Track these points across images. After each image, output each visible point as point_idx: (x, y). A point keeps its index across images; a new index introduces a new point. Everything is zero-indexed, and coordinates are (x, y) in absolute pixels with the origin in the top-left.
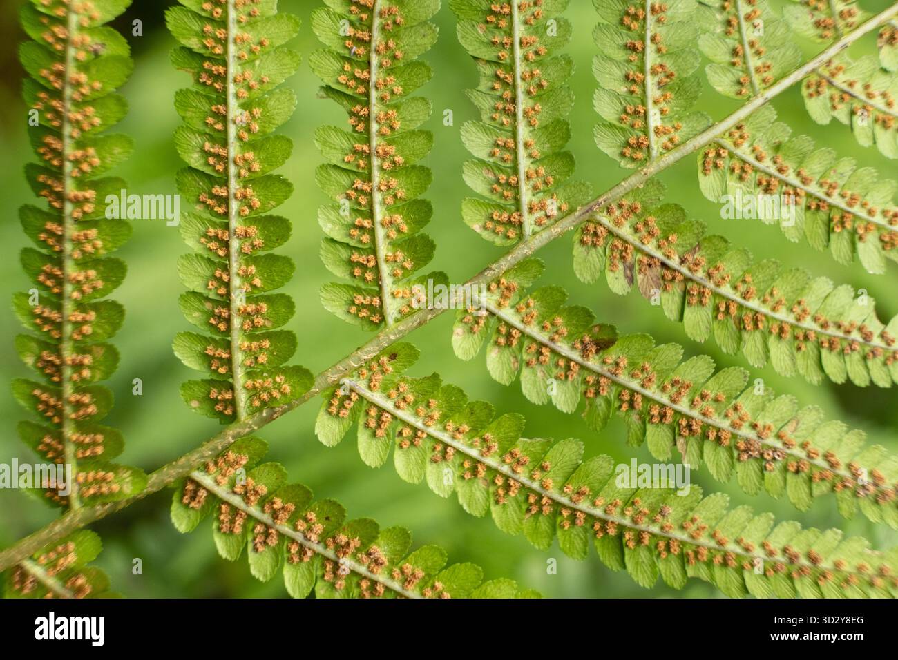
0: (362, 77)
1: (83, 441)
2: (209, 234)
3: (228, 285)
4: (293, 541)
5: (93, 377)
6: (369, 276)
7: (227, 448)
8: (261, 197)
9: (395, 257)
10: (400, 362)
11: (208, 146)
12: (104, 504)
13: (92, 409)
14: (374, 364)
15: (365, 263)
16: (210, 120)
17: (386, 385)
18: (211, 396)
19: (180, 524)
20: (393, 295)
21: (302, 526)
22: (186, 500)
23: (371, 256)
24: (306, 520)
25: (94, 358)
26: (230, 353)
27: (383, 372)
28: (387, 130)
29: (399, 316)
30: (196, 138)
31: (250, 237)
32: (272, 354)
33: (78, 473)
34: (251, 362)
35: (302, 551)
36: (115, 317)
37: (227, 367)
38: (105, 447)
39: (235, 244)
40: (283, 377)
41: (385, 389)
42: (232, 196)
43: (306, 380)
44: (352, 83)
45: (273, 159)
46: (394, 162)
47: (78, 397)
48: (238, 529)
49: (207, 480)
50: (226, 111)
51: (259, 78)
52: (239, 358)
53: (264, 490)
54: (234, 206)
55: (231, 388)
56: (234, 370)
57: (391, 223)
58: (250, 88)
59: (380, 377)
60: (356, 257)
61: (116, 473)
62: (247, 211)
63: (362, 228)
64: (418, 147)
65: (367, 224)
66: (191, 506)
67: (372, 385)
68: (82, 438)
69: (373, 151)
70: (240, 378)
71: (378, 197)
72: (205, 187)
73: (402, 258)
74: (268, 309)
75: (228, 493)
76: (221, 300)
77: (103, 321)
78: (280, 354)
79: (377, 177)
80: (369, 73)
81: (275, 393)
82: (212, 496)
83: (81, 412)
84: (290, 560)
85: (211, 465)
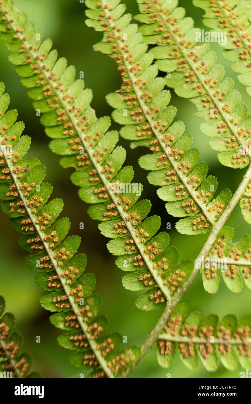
0: (147, 127)
1: (103, 346)
2: (115, 227)
3: (134, 244)
4: (219, 344)
5: (93, 314)
6: (194, 208)
7: (170, 316)
8: (130, 198)
9: (201, 194)
10: (227, 239)
11: (96, 191)
12: (125, 370)
13: (100, 329)
14: (216, 245)
15: (189, 204)
16: (92, 179)
17: (226, 252)
18: (151, 299)
19: (165, 364)
20: (209, 211)
21: (220, 334)
22: (162, 352)
23: (191, 200)
24: (221, 331)
25: (90, 306)
26: (151, 273)
27: (222, 247)
28: (169, 143)
29: (216, 219)
30: (89, 191)
31: (134, 218)
32: (169, 263)
33: (107, 363)
34: (162, 272)
35: (226, 347)
36: (91, 281)
37: (152, 281)
38: (114, 343)
39: (129, 224)
40: (179, 270)
41: (227, 255)
42: (117, 205)
43: (190, 265)
44: (144, 133)
45: (127, 179)
46: (179, 154)
47: (91, 327)
48: (192, 352)
49: (167, 336)
50: (97, 171)
51: (104, 150)
52: (155, 273)
53: (196, 327)
54: (120, 208)
55: (159, 289)
56: (155, 280)
57: (192, 181)
58: (102, 155)
59: (221, 250)
60: (184, 204)
61: (125, 353)
62: (127, 207)
63: (180, 190)
64: (187, 143)
65: (181, 187)
66: (166, 353)
67: (220, 255)
68: (101, 346)
69: (168, 155)
70: (160, 282)
71: (180, 173)
72: (103, 210)
73: (204, 193)
74: (157, 244)
75: (179, 337)
76: (135, 253)
77: (86, 286)
78: (173, 260)
79: (176, 165)
80: (149, 124)
81: (180, 279)
82: (173, 343)
83: (96, 333)
84: (222, 354)
85: (166, 328)
